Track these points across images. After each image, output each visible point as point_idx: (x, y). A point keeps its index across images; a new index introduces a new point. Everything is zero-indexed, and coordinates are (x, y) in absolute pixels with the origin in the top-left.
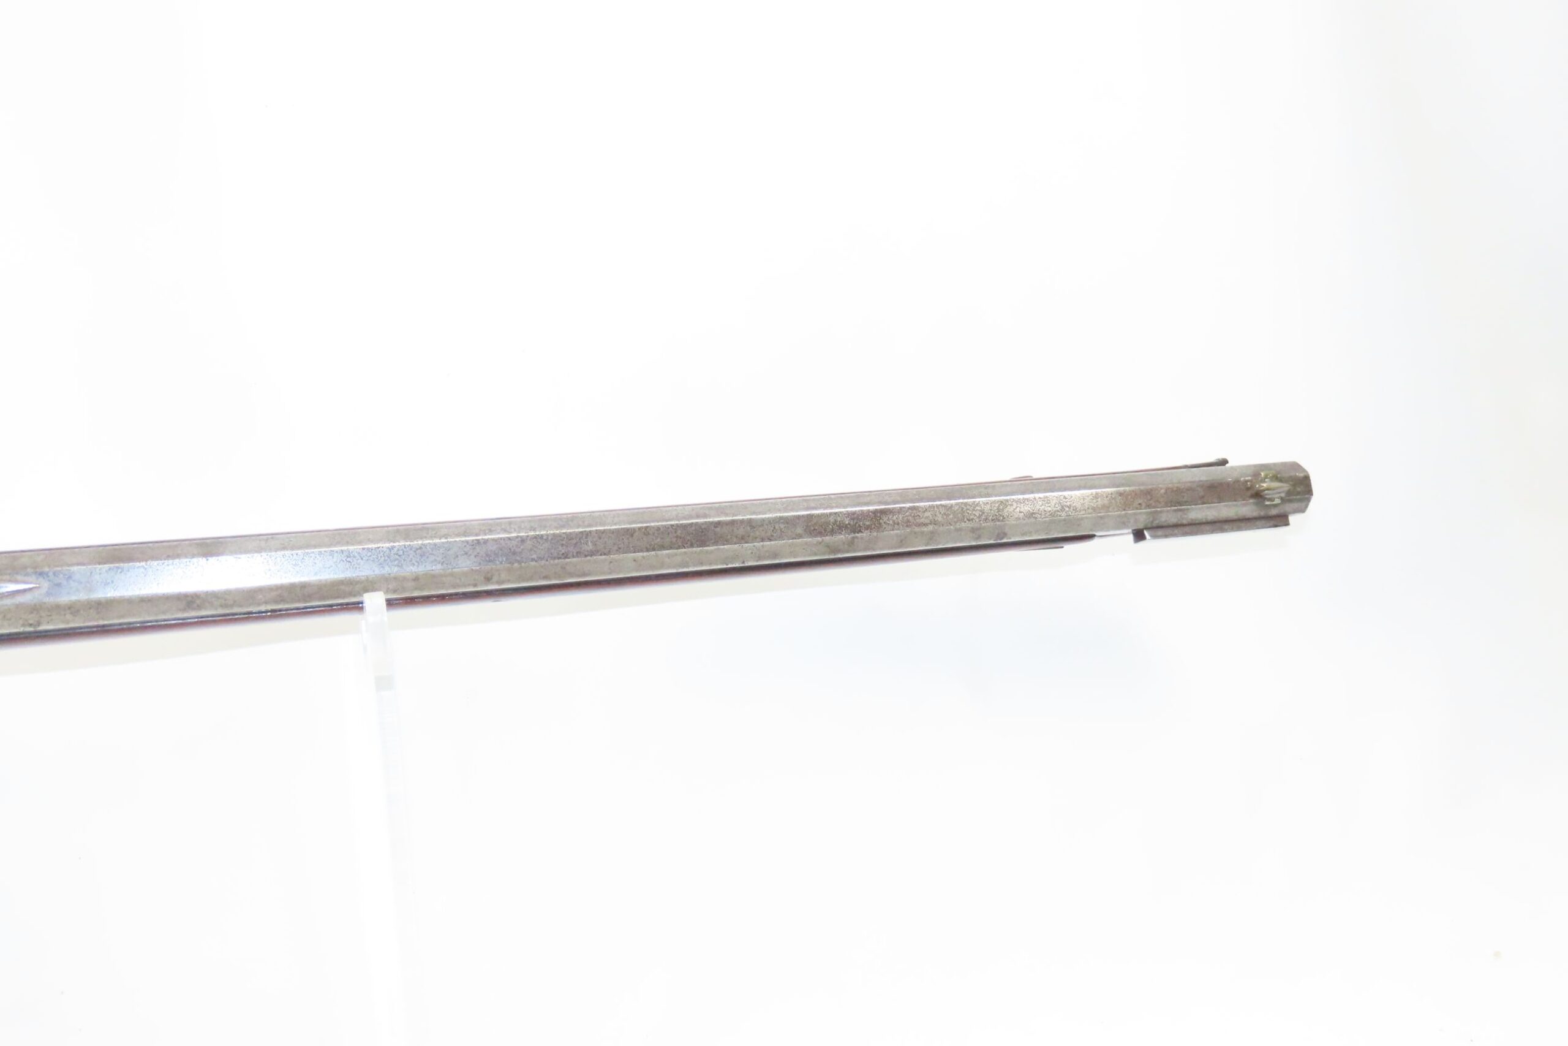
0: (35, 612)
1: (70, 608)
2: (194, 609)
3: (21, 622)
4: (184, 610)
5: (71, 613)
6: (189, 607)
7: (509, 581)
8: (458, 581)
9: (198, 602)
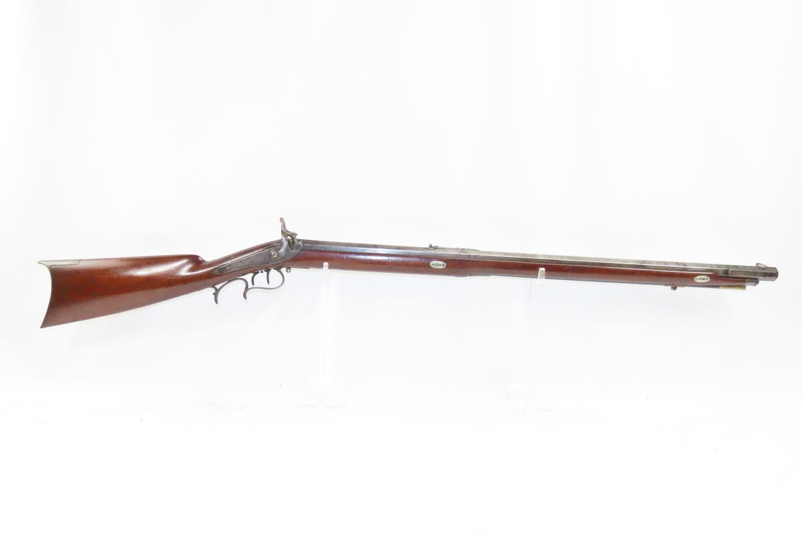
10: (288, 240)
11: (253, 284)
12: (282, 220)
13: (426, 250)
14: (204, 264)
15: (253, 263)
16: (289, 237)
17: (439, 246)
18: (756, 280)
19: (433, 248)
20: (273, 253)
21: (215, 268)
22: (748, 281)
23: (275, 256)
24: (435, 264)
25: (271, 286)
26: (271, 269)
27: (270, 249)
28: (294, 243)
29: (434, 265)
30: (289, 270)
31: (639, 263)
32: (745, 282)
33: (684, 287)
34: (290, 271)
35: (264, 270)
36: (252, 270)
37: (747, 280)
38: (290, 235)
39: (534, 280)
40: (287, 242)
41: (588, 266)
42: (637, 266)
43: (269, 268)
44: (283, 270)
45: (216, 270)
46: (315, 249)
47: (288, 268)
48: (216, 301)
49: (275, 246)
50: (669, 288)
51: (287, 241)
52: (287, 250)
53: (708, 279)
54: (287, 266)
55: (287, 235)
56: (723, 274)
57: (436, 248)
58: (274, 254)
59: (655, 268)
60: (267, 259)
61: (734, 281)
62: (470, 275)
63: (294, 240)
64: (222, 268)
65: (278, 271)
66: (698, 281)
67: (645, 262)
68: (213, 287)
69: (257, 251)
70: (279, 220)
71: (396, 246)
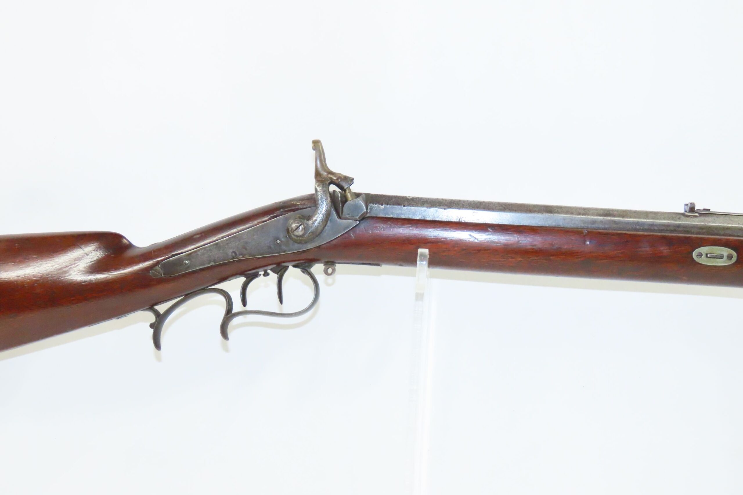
10: (330, 194)
11: (244, 303)
12: (316, 144)
13: (679, 219)
14: (130, 253)
15: (246, 249)
16: (333, 188)
19: (697, 214)
20: (294, 226)
21: (158, 263)
23: (300, 232)
25: (286, 308)
26: (288, 267)
27: (288, 215)
28: (345, 200)
29: (704, 256)
30: (330, 271)
34: (334, 270)
35: (272, 270)
36: (243, 267)
38: (337, 182)
40: (329, 199)
43: (284, 262)
44: (318, 269)
45: (158, 268)
46: (395, 217)
47: (330, 263)
48: (157, 344)
49: (298, 209)
51: (328, 195)
52: (327, 217)
54: (326, 260)
55: (328, 183)
57: (705, 213)
58: (297, 228)
60: (279, 241)
63: (345, 193)
64: (172, 261)
65: (303, 272)
68: (151, 308)
69: (256, 222)
70: (311, 145)
71: (602, 209)
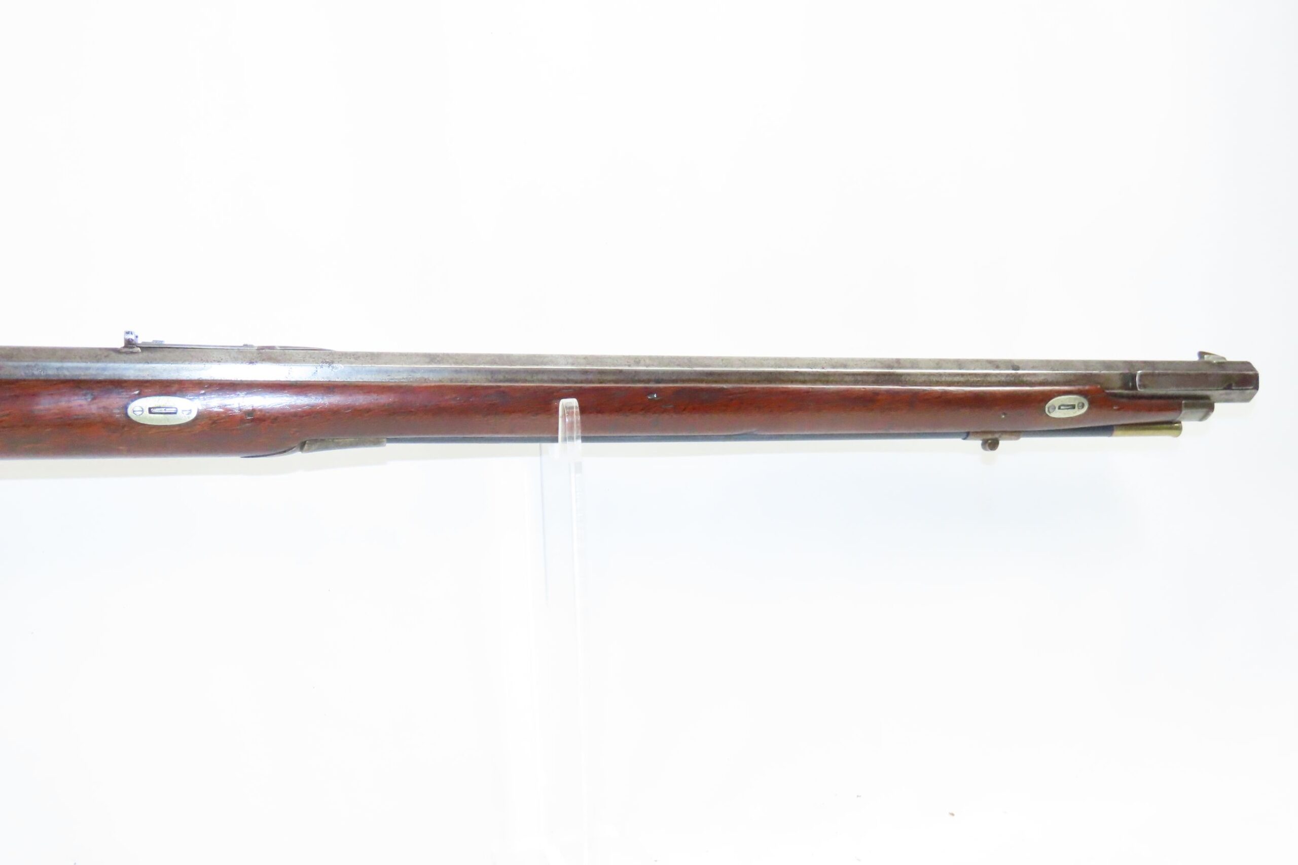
0: (331, 355)
1: (353, 355)
2: (435, 363)
3: (321, 360)
4: (429, 363)
5: (354, 358)
6: (433, 362)
7: (653, 365)
8: (616, 362)
9: (438, 359)
17: (168, 341)
18: (1207, 401)
22: (1187, 406)
24: (150, 409)
29: (147, 411)
31: (882, 368)
32: (1178, 408)
33: (1018, 438)
37: (1183, 402)
39: (547, 446)
41: (725, 386)
42: (879, 378)
50: (975, 444)
53: (1083, 406)
56: (1121, 388)
59: (930, 380)
61: (1150, 409)
62: (302, 447)
66: (1057, 414)
67: (899, 363)
